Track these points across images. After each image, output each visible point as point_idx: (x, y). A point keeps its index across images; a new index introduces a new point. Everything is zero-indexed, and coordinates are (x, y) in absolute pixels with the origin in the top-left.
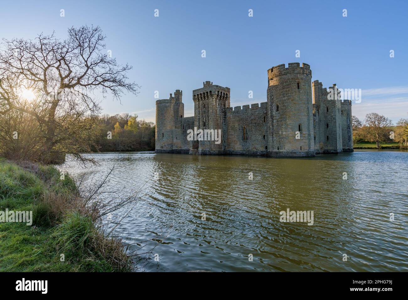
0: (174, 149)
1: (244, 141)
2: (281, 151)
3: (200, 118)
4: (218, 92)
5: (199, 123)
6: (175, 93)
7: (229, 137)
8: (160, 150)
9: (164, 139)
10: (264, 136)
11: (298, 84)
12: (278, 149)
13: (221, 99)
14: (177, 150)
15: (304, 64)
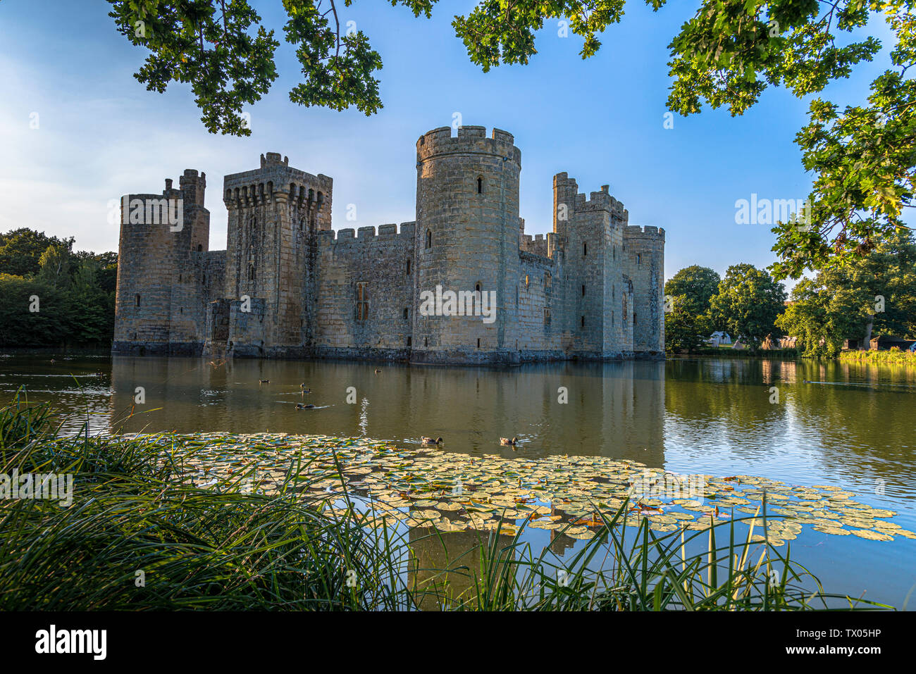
0: (171, 341)
1: (359, 323)
2: (433, 348)
3: (240, 256)
4: (292, 185)
5: (239, 270)
6: (181, 177)
7: (322, 311)
8: (126, 342)
9: (140, 313)
10: (406, 310)
11: (480, 180)
12: (426, 345)
13: (303, 205)
14: (180, 344)
15: (497, 131)
